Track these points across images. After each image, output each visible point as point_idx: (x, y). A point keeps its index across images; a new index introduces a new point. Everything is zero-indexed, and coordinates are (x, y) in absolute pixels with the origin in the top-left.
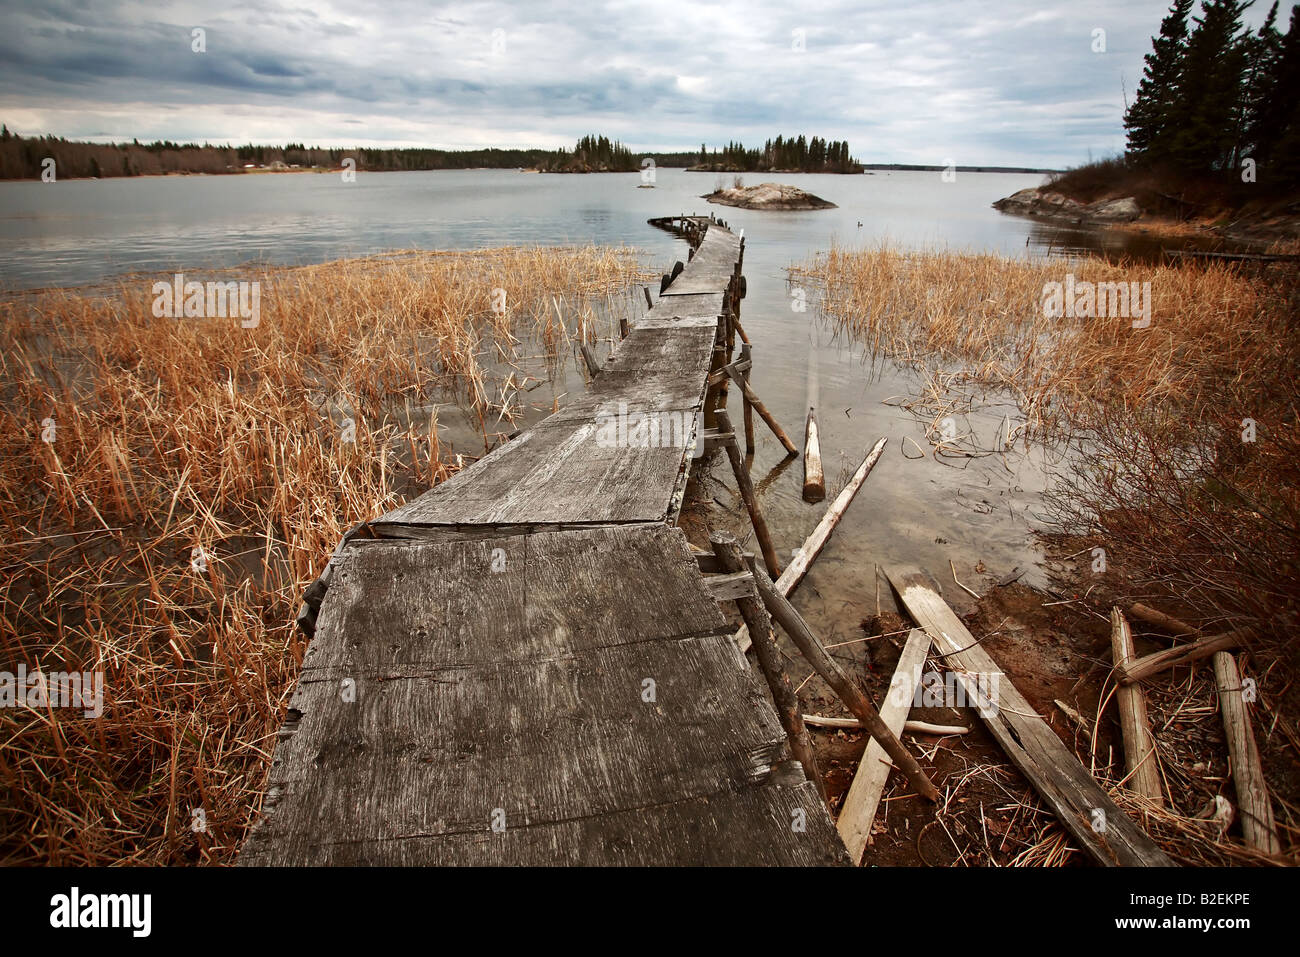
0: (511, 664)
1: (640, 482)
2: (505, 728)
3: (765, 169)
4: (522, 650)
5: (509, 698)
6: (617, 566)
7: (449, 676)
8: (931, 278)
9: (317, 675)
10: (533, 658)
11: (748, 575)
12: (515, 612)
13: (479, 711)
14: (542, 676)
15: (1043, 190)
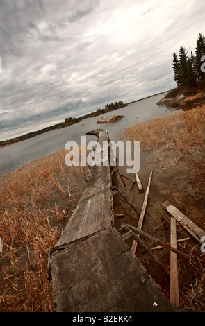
0: (92, 273)
1: (104, 216)
2: (96, 290)
3: (107, 112)
4: (94, 269)
5: (94, 282)
6: (105, 241)
7: (82, 282)
8: (149, 128)
9: (57, 293)
10: (96, 270)
11: (131, 231)
12: (90, 260)
13: (90, 288)
14: (99, 274)
15: (165, 98)
